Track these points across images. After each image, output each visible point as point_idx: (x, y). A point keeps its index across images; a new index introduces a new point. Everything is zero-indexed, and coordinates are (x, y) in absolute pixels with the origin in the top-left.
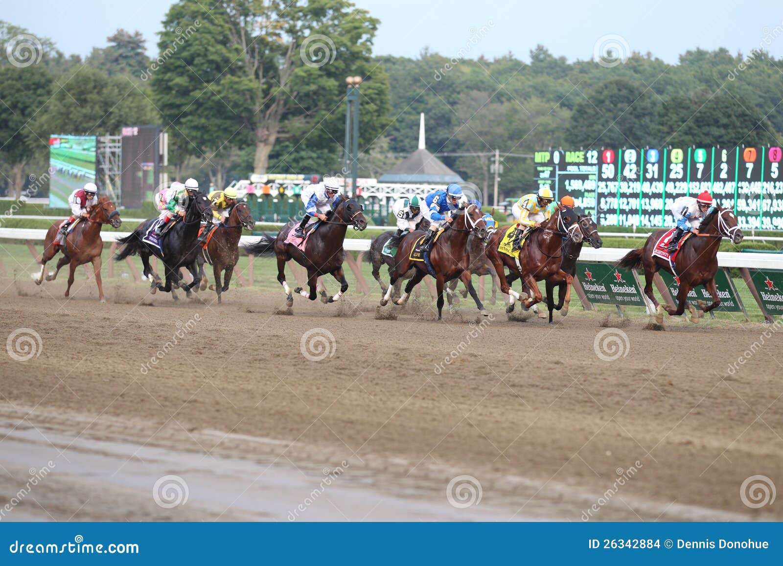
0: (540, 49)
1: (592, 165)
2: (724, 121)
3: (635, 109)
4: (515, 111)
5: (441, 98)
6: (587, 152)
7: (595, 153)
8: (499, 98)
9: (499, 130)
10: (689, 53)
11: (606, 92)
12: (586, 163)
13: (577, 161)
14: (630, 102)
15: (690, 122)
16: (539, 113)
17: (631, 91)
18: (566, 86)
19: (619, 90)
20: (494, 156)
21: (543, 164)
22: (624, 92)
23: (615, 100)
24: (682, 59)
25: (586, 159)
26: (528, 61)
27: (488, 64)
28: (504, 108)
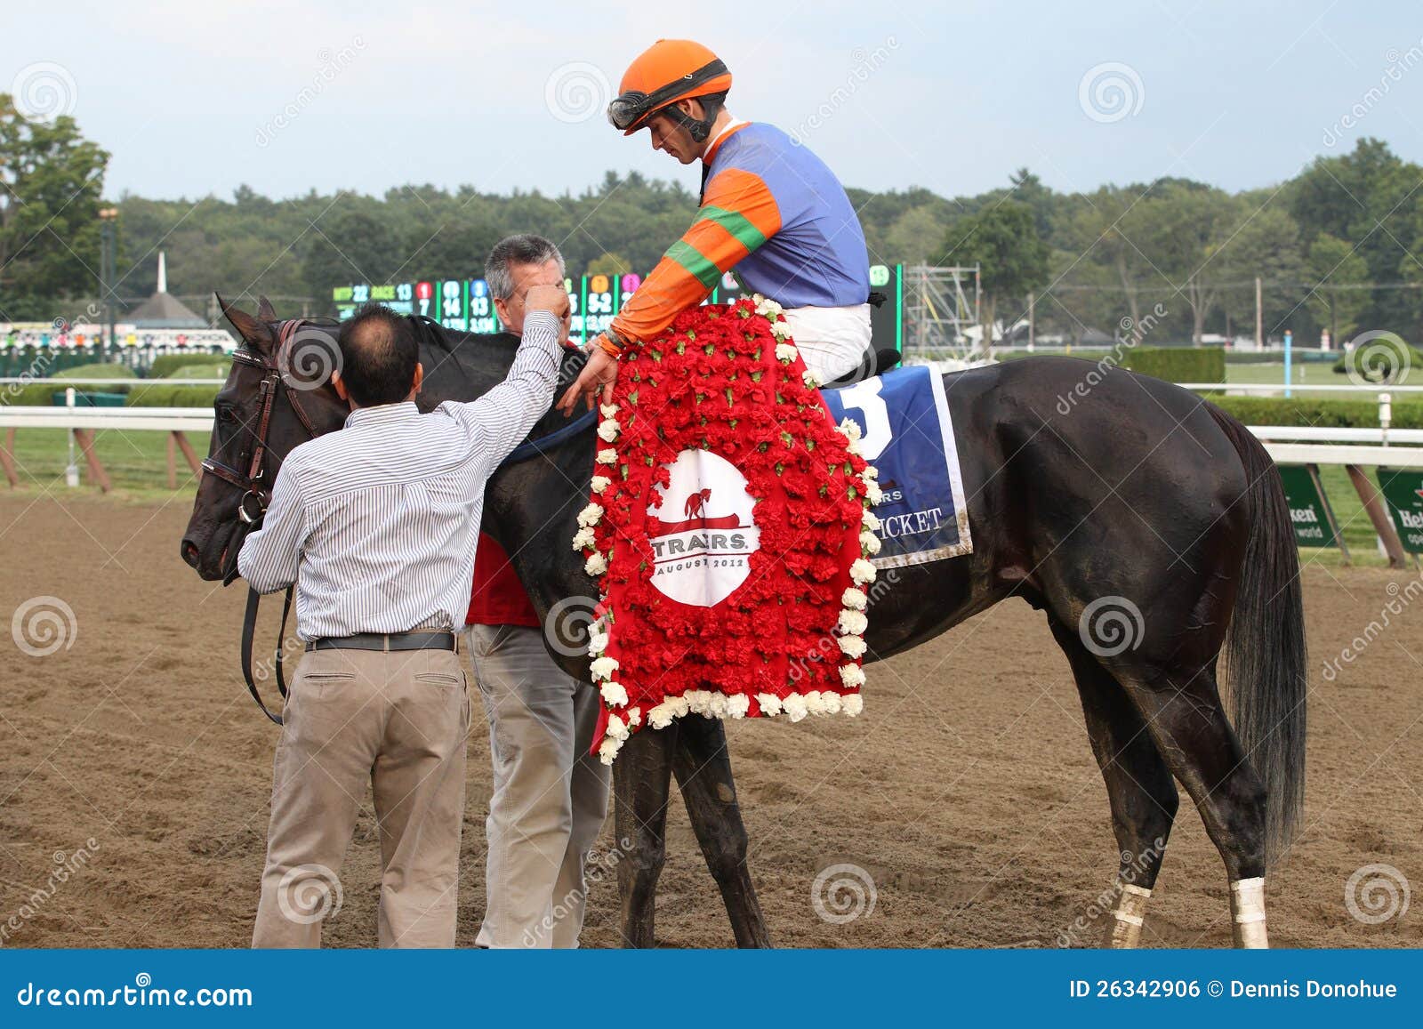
0: (244, 188)
1: (404, 301)
2: (477, 253)
3: (376, 244)
4: (230, 251)
5: (148, 240)
6: (397, 287)
7: (408, 287)
8: (211, 238)
9: (217, 272)
10: (394, 190)
11: (344, 227)
12: (397, 299)
13: (386, 297)
14: (370, 236)
15: (441, 257)
16: (256, 253)
17: (371, 224)
18: (276, 226)
19: (359, 224)
20: (211, 299)
21: (344, 302)
22: (364, 226)
23: (355, 235)
24: (388, 196)
25: (396, 294)
26: (231, 200)
27: (191, 206)
28: (220, 248)
